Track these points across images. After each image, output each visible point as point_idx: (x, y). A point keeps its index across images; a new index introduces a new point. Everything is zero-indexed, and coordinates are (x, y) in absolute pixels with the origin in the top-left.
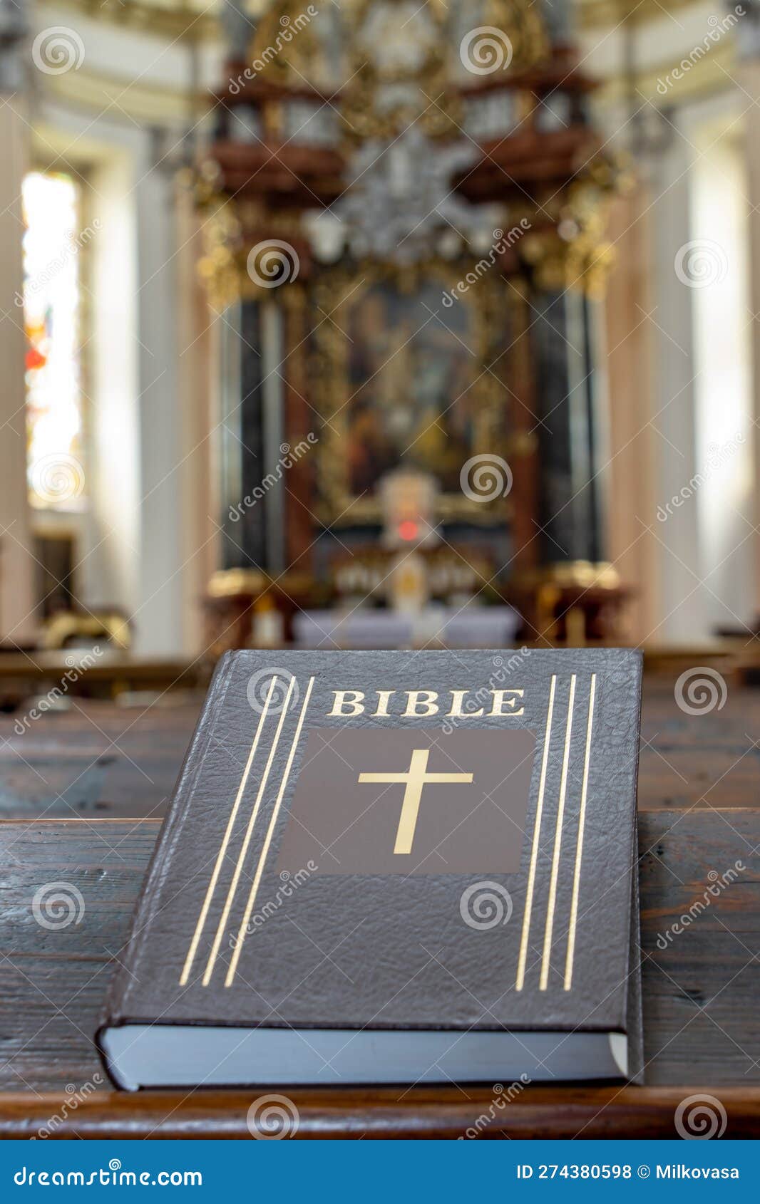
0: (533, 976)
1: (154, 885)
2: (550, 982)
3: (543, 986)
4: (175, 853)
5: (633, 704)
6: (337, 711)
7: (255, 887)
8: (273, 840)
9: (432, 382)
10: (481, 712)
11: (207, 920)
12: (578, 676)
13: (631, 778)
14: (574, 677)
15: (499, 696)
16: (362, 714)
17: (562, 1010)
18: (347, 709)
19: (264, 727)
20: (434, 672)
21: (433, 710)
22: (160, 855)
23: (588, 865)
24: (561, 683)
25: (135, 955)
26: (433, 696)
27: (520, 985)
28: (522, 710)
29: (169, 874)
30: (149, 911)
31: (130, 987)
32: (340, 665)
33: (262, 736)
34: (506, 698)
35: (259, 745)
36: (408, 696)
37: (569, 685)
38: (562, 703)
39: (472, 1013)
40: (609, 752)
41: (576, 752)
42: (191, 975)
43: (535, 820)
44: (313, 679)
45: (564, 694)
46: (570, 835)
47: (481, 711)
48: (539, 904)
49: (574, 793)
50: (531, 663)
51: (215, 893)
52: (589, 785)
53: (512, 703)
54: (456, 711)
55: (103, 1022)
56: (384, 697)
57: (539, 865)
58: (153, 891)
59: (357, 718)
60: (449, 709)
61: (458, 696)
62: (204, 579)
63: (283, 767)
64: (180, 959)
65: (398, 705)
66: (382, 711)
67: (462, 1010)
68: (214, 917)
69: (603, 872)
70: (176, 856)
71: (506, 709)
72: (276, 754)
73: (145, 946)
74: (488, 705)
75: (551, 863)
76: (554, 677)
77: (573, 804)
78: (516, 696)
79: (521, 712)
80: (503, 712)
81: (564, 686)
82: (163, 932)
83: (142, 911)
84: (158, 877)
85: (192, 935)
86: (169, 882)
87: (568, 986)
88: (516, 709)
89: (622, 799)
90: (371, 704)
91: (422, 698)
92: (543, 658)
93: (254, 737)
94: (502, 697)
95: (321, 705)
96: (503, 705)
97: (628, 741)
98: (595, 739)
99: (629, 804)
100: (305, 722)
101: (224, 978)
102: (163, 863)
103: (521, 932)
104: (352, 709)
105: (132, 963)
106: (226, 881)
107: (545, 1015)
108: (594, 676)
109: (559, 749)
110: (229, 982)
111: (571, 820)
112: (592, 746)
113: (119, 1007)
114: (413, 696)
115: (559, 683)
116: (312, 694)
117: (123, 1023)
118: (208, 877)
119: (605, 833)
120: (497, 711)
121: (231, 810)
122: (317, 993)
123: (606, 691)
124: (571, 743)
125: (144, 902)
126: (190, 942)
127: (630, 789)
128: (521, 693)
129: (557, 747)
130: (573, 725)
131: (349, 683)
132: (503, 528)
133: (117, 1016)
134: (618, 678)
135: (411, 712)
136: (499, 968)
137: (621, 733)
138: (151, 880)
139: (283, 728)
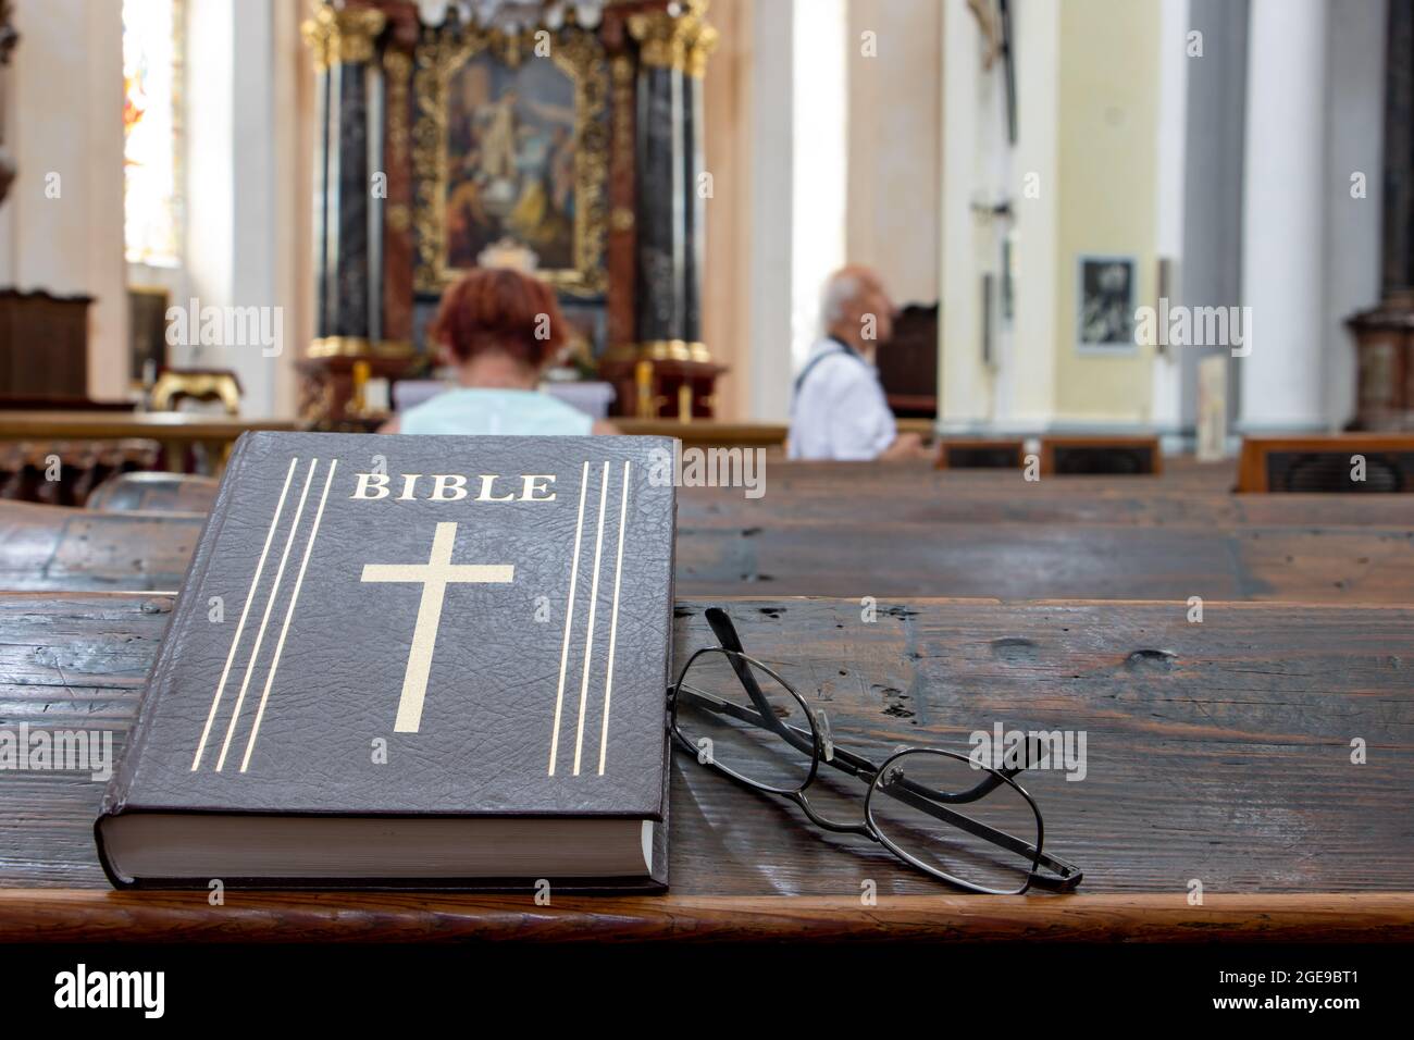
0: (565, 761)
1: (163, 669)
2: (583, 768)
3: (577, 770)
4: (186, 636)
6: (360, 494)
7: (272, 672)
9: (534, 155)
10: (510, 498)
11: (220, 705)
12: (611, 463)
13: (666, 564)
14: (607, 464)
15: (529, 481)
16: (386, 498)
17: (597, 796)
18: (371, 492)
19: (283, 510)
21: (461, 494)
22: (171, 638)
23: (622, 650)
24: (594, 470)
25: (143, 741)
26: (461, 480)
27: (552, 771)
28: (554, 495)
29: (181, 657)
30: (158, 695)
31: (137, 773)
32: (365, 449)
33: (281, 518)
34: (538, 483)
35: (277, 528)
36: (435, 480)
37: (601, 471)
38: (594, 490)
40: (643, 537)
41: (609, 538)
42: (203, 762)
43: (567, 606)
44: (335, 461)
45: (597, 481)
47: (512, 496)
48: (572, 690)
49: (607, 579)
50: (563, 449)
51: (228, 678)
52: (623, 571)
53: (543, 488)
54: (485, 495)
55: (106, 809)
56: (410, 480)
57: (571, 650)
58: (164, 675)
59: (380, 501)
60: (478, 495)
61: (488, 481)
62: (299, 343)
63: (303, 551)
64: (191, 745)
65: (424, 487)
66: (408, 494)
67: (493, 797)
68: (228, 701)
69: (638, 658)
70: (188, 639)
71: (536, 494)
72: (296, 536)
73: (154, 731)
74: (519, 492)
76: (587, 464)
77: (607, 589)
78: (547, 482)
79: (553, 497)
80: (534, 497)
81: (597, 472)
82: (173, 718)
83: (151, 695)
84: (168, 662)
85: (204, 720)
86: (180, 664)
87: (601, 771)
88: (548, 495)
89: (657, 586)
90: (396, 487)
91: (450, 482)
92: (575, 445)
94: (532, 482)
95: (344, 485)
96: (534, 490)
97: (662, 528)
98: (628, 526)
99: (665, 591)
100: (326, 504)
101: (237, 764)
102: (174, 647)
103: (553, 718)
104: (376, 492)
105: (139, 749)
106: (242, 665)
107: (581, 802)
108: (628, 463)
109: (592, 535)
110: (244, 767)
111: (605, 605)
112: (626, 533)
113: (124, 793)
114: (440, 481)
115: (592, 469)
116: (334, 476)
117: (130, 811)
118: (223, 661)
119: (639, 620)
120: (527, 496)
121: (247, 594)
122: (338, 780)
123: (640, 478)
124: (605, 529)
125: (153, 686)
126: (201, 728)
127: (665, 576)
128: (552, 478)
130: (606, 512)
132: (600, 302)
133: (122, 803)
135: (438, 496)
136: (531, 755)
137: (655, 520)
138: (160, 664)
139: (303, 511)
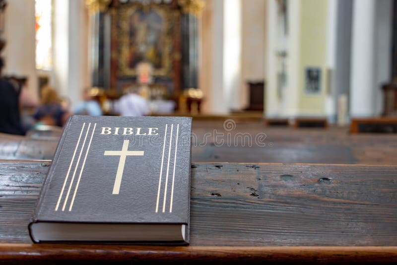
0: (161, 208)
1: (47, 182)
2: (165, 210)
3: (164, 211)
5: (189, 133)
6: (103, 133)
8: (84, 169)
9: (152, 38)
10: (145, 134)
11: (63, 192)
12: (174, 125)
13: (189, 153)
14: (172, 125)
15: (150, 129)
17: (170, 218)
18: (106, 132)
19: (81, 137)
20: (132, 123)
21: (131, 133)
22: (50, 173)
23: (176, 177)
25: (42, 202)
26: (131, 129)
27: (157, 211)
29: (53, 178)
30: (46, 189)
31: (40, 211)
32: (104, 120)
33: (80, 140)
35: (80, 142)
37: (171, 127)
39: (143, 219)
40: (182, 146)
42: (59, 208)
43: (161, 165)
44: (96, 124)
45: (170, 130)
46: (171, 169)
48: (162, 188)
49: (172, 157)
50: (160, 120)
51: (66, 185)
52: (177, 155)
53: (154, 131)
54: (138, 133)
55: (31, 221)
56: (117, 129)
57: (162, 177)
58: (47, 184)
59: (109, 135)
60: (136, 133)
61: (139, 129)
63: (87, 149)
64: (56, 203)
65: (121, 131)
66: (116, 133)
67: (140, 218)
68: (66, 191)
69: (181, 179)
70: (55, 173)
72: (85, 145)
73: (45, 199)
74: (148, 132)
75: (166, 177)
77: (172, 160)
78: (156, 130)
79: (157, 134)
80: (152, 134)
82: (50, 196)
83: (44, 189)
84: (49, 179)
85: (59, 196)
86: (52, 181)
87: (171, 211)
89: (187, 159)
90: (113, 131)
91: (128, 130)
92: (164, 119)
93: (78, 140)
95: (98, 130)
96: (152, 132)
98: (178, 142)
99: (189, 161)
100: (93, 136)
101: (68, 209)
102: (51, 176)
103: (157, 196)
104: (107, 132)
105: (41, 204)
106: (69, 181)
107: (165, 219)
108: (178, 125)
110: (70, 209)
111: (172, 164)
113: (36, 217)
114: (125, 129)
115: (168, 126)
116: (96, 128)
117: (38, 222)
118: (64, 180)
119: (181, 169)
120: (150, 133)
121: (71, 161)
122: (97, 213)
123: (182, 129)
125: (44, 187)
126: (58, 199)
127: (189, 156)
129: (167, 144)
131: (107, 125)
133: (36, 219)
134: (186, 125)
135: (125, 133)
136: (151, 206)
138: (47, 180)
139: (87, 138)
